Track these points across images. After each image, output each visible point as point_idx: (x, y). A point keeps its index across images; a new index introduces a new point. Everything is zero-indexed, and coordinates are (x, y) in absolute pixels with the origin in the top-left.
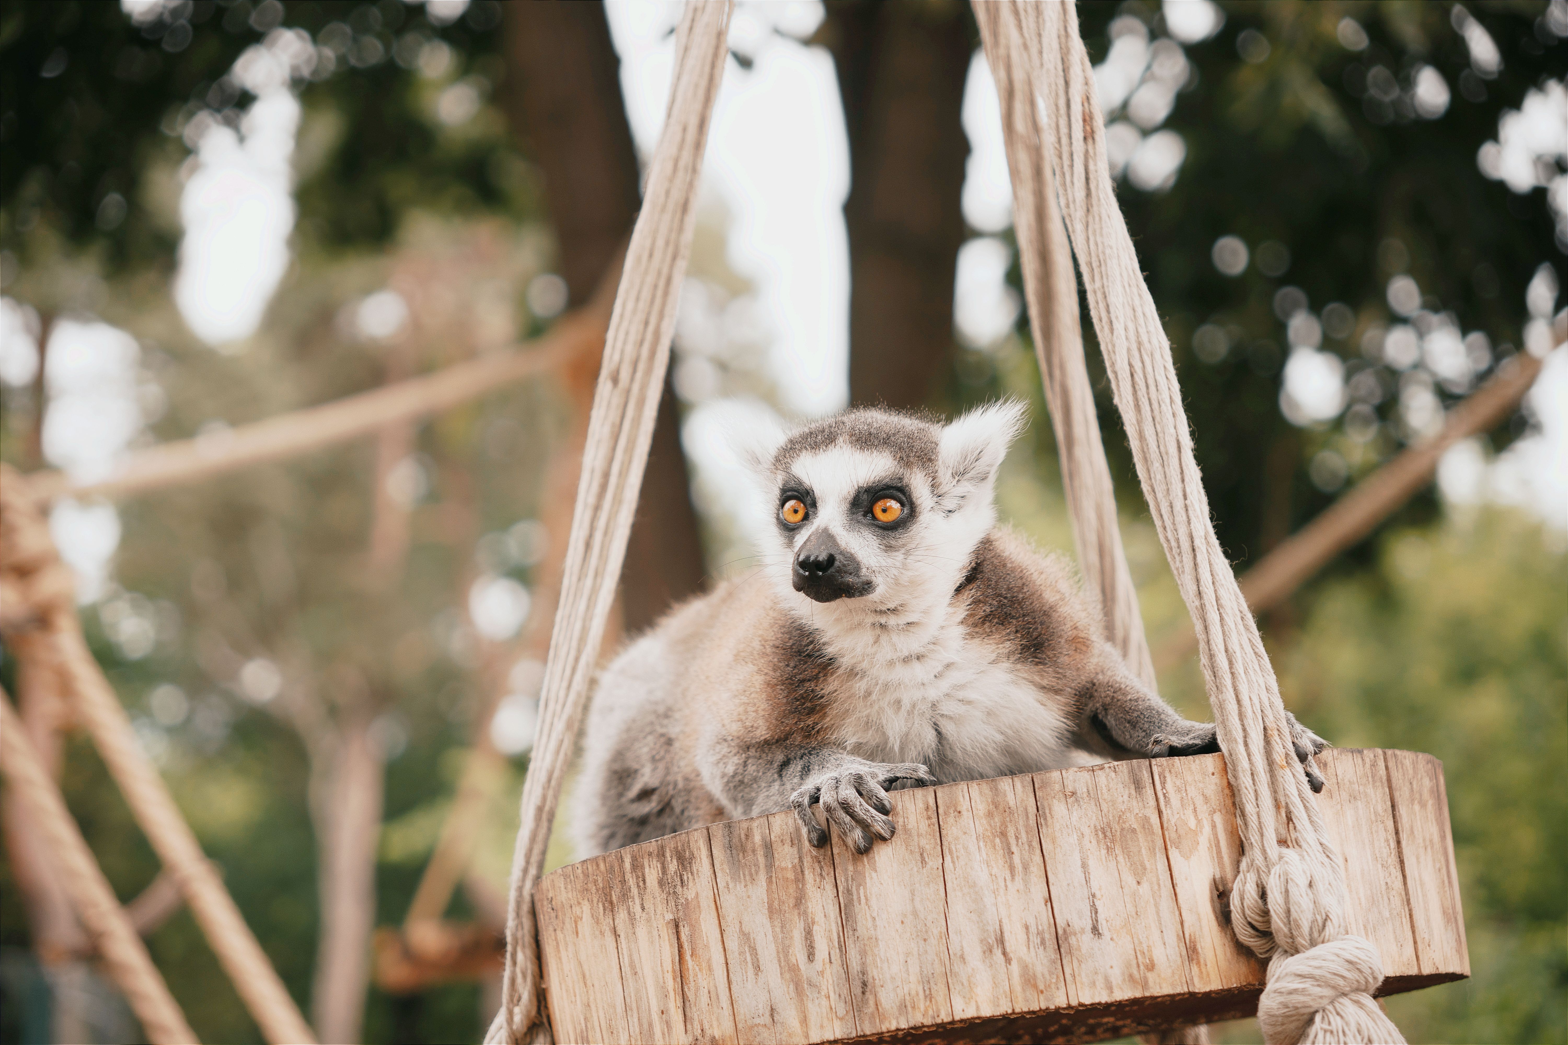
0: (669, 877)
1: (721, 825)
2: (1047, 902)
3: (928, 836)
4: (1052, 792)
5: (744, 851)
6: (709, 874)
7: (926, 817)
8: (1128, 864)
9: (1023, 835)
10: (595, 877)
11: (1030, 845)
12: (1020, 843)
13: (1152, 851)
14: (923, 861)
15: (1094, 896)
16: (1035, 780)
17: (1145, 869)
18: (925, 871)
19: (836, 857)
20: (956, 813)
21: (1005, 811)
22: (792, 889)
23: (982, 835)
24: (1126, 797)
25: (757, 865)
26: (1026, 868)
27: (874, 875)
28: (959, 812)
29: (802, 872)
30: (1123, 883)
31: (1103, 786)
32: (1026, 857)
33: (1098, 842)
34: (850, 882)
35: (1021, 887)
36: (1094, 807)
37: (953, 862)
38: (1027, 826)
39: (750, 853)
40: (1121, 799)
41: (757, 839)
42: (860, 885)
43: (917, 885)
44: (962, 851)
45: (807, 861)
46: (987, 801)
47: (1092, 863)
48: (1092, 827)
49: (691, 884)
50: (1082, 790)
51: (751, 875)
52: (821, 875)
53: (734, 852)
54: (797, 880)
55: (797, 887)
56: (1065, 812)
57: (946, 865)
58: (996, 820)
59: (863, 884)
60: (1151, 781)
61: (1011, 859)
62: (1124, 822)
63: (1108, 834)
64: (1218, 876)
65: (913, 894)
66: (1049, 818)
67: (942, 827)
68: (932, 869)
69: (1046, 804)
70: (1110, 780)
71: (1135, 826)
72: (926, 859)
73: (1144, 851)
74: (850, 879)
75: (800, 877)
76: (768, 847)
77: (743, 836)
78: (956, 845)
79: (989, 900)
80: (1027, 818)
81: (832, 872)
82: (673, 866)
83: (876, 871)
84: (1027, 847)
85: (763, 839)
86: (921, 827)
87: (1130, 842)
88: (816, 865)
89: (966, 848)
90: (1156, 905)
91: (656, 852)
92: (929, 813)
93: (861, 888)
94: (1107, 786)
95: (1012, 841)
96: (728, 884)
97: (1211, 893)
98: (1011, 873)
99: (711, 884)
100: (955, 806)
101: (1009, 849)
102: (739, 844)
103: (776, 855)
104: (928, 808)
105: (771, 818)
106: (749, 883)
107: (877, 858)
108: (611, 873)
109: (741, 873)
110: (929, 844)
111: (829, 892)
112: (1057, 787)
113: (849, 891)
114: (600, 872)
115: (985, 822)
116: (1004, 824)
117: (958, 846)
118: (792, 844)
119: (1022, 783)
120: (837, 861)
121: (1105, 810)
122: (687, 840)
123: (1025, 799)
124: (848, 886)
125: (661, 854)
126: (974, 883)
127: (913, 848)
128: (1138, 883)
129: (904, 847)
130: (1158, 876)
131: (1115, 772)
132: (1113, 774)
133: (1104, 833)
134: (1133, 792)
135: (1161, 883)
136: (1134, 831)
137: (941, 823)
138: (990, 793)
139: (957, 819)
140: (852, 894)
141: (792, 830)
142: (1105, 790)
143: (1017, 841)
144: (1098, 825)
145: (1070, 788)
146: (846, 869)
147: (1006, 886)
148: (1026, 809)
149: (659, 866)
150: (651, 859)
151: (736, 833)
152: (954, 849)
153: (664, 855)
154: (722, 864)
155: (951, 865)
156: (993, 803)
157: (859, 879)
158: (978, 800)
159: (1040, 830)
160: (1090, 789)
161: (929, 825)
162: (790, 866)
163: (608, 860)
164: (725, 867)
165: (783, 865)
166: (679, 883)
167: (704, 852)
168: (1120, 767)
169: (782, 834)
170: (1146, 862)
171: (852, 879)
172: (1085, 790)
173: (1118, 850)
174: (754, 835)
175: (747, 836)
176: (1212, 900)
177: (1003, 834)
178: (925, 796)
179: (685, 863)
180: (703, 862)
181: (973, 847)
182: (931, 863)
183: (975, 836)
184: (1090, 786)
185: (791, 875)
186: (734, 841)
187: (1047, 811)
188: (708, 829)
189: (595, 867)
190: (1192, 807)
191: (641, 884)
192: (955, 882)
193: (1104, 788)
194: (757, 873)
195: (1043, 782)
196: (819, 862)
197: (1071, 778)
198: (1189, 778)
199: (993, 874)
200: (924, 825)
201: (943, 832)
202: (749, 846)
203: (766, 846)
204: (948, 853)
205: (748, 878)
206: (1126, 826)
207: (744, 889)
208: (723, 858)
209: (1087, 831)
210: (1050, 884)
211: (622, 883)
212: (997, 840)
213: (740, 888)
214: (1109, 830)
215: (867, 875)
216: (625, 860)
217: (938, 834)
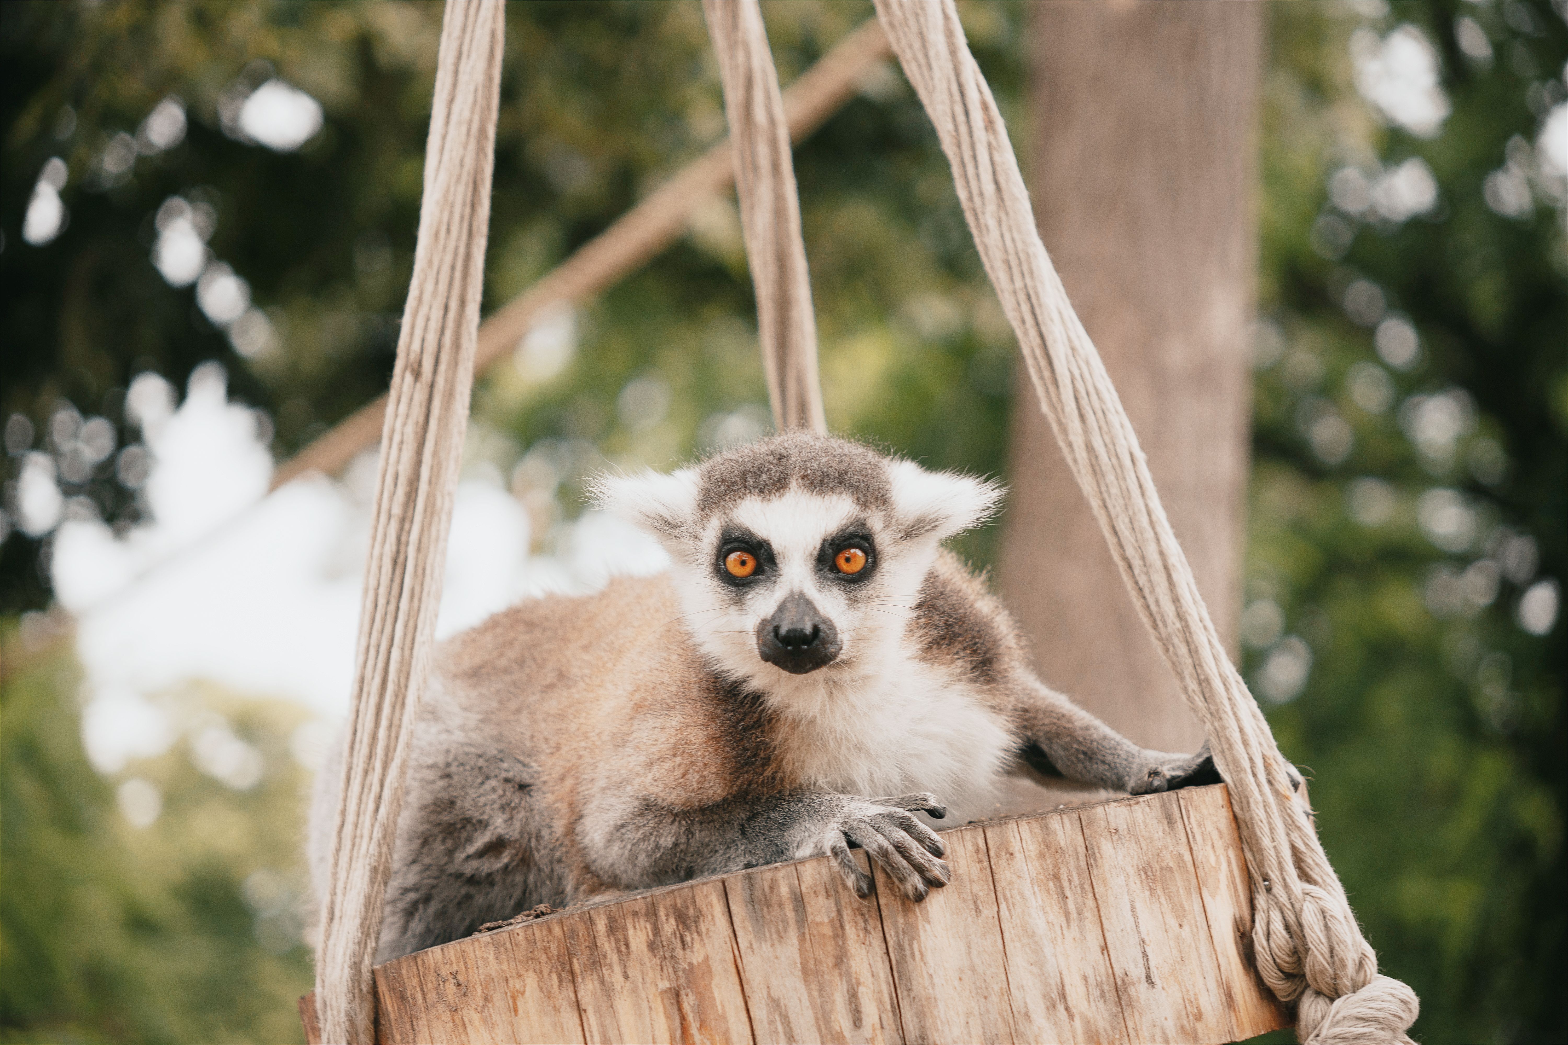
0: (664, 939)
1: (740, 877)
2: (1103, 950)
3: (981, 882)
4: (1099, 830)
5: (769, 905)
6: (726, 933)
7: (977, 860)
8: (1170, 905)
9: (1075, 877)
10: (545, 944)
11: (1082, 889)
12: (1073, 887)
13: (1188, 890)
14: (978, 910)
15: (1143, 942)
16: (1082, 817)
17: (1185, 911)
18: (980, 921)
19: (883, 908)
20: (1008, 855)
21: (1057, 852)
22: (830, 947)
23: (1035, 878)
24: (1161, 833)
25: (785, 921)
26: (1080, 914)
27: (927, 926)
28: (1012, 854)
29: (842, 927)
30: (1168, 927)
31: (1141, 821)
32: (1079, 901)
33: (1142, 882)
34: (901, 937)
35: (1078, 935)
36: (1134, 845)
37: (1009, 910)
38: (1078, 867)
39: (776, 907)
40: (1157, 835)
41: (784, 890)
42: (913, 939)
43: (973, 937)
44: (1018, 897)
45: (847, 914)
46: (1038, 841)
47: (1139, 906)
48: (1135, 867)
49: (697, 946)
50: (1123, 827)
51: (778, 932)
52: (866, 929)
53: (757, 907)
54: (835, 936)
55: (837, 944)
56: (1112, 851)
57: (1002, 913)
58: (1049, 861)
59: (917, 937)
60: (1180, 816)
61: (1065, 903)
62: (1162, 861)
63: (1150, 874)
64: (1237, 916)
65: (969, 947)
66: (1098, 859)
67: (995, 871)
68: (987, 918)
69: (1094, 844)
70: (1146, 816)
71: (1171, 864)
72: (981, 908)
73: (1181, 892)
74: (901, 932)
75: (840, 932)
76: (799, 900)
77: (767, 889)
78: (1010, 890)
79: (1048, 950)
80: (1078, 858)
81: (880, 926)
82: (669, 926)
83: (929, 923)
84: (1079, 891)
85: (792, 891)
86: (972, 871)
87: (1169, 882)
88: (859, 918)
89: (1021, 894)
90: (1197, 949)
91: (643, 911)
92: (980, 856)
93: (915, 942)
94: (1144, 822)
95: (1066, 884)
96: (751, 944)
97: (1235, 934)
98: (1067, 920)
99: (729, 945)
100: (1007, 849)
101: (1063, 893)
102: (762, 897)
103: (809, 909)
104: (978, 850)
105: (800, 868)
106: (776, 942)
107: (929, 908)
108: (571, 938)
109: (766, 930)
110: (982, 890)
111: (877, 948)
112: (1103, 824)
113: (900, 947)
114: (554, 937)
115: (1037, 864)
116: (1056, 865)
117: (1013, 892)
118: (828, 896)
119: (1070, 820)
120: (884, 913)
121: (1145, 848)
122: (690, 895)
123: (1074, 837)
124: (899, 940)
125: (652, 913)
126: (1033, 932)
127: (965, 896)
128: (1181, 926)
129: (956, 895)
130: (1195, 918)
131: (1149, 806)
132: (1147, 809)
133: (1146, 873)
134: (1167, 828)
135: (1199, 925)
136: (1171, 869)
137: (993, 867)
138: (1041, 832)
139: (1010, 862)
140: (904, 950)
141: (826, 879)
142: (1142, 827)
143: (1070, 884)
144: (1140, 864)
145: (1113, 826)
146: (896, 922)
147: (1063, 934)
148: (1076, 849)
149: (648, 926)
150: (636, 920)
151: (758, 885)
152: (1009, 895)
153: (655, 914)
154: (744, 922)
155: (1007, 913)
156: (1045, 843)
157: (911, 932)
158: (1029, 841)
159: (1091, 871)
160: (1130, 825)
161: (981, 870)
162: (826, 920)
163: (566, 923)
164: (748, 925)
165: (818, 919)
166: (679, 945)
167: (718, 909)
168: (1153, 800)
169: (815, 885)
170: (1185, 904)
171: (904, 932)
172: (1125, 827)
173: (1160, 892)
174: (779, 887)
175: (771, 888)
176: (1236, 943)
177: (1056, 877)
178: (974, 837)
179: (688, 922)
180: (717, 920)
181: (1028, 893)
182: (986, 912)
183: (1029, 881)
184: (1129, 821)
185: (828, 931)
186: (756, 894)
187: (1096, 851)
188: (723, 882)
189: (545, 932)
190: (1210, 843)
191: (623, 948)
192: (1013, 932)
193: (1142, 824)
194: (785, 930)
195: (1089, 819)
196: (863, 915)
197: (1113, 814)
198: (1205, 812)
199: (1050, 921)
200: (975, 870)
201: (997, 877)
202: (774, 900)
203: (796, 899)
204: (1003, 900)
205: (775, 936)
206: (1164, 864)
207: (770, 949)
208: (744, 914)
209: (1131, 871)
210: (1105, 930)
211: (591, 949)
212: (1051, 884)
213: (766, 948)
214: (1150, 870)
215: (920, 927)
216: (598, 922)
217: (990, 879)
